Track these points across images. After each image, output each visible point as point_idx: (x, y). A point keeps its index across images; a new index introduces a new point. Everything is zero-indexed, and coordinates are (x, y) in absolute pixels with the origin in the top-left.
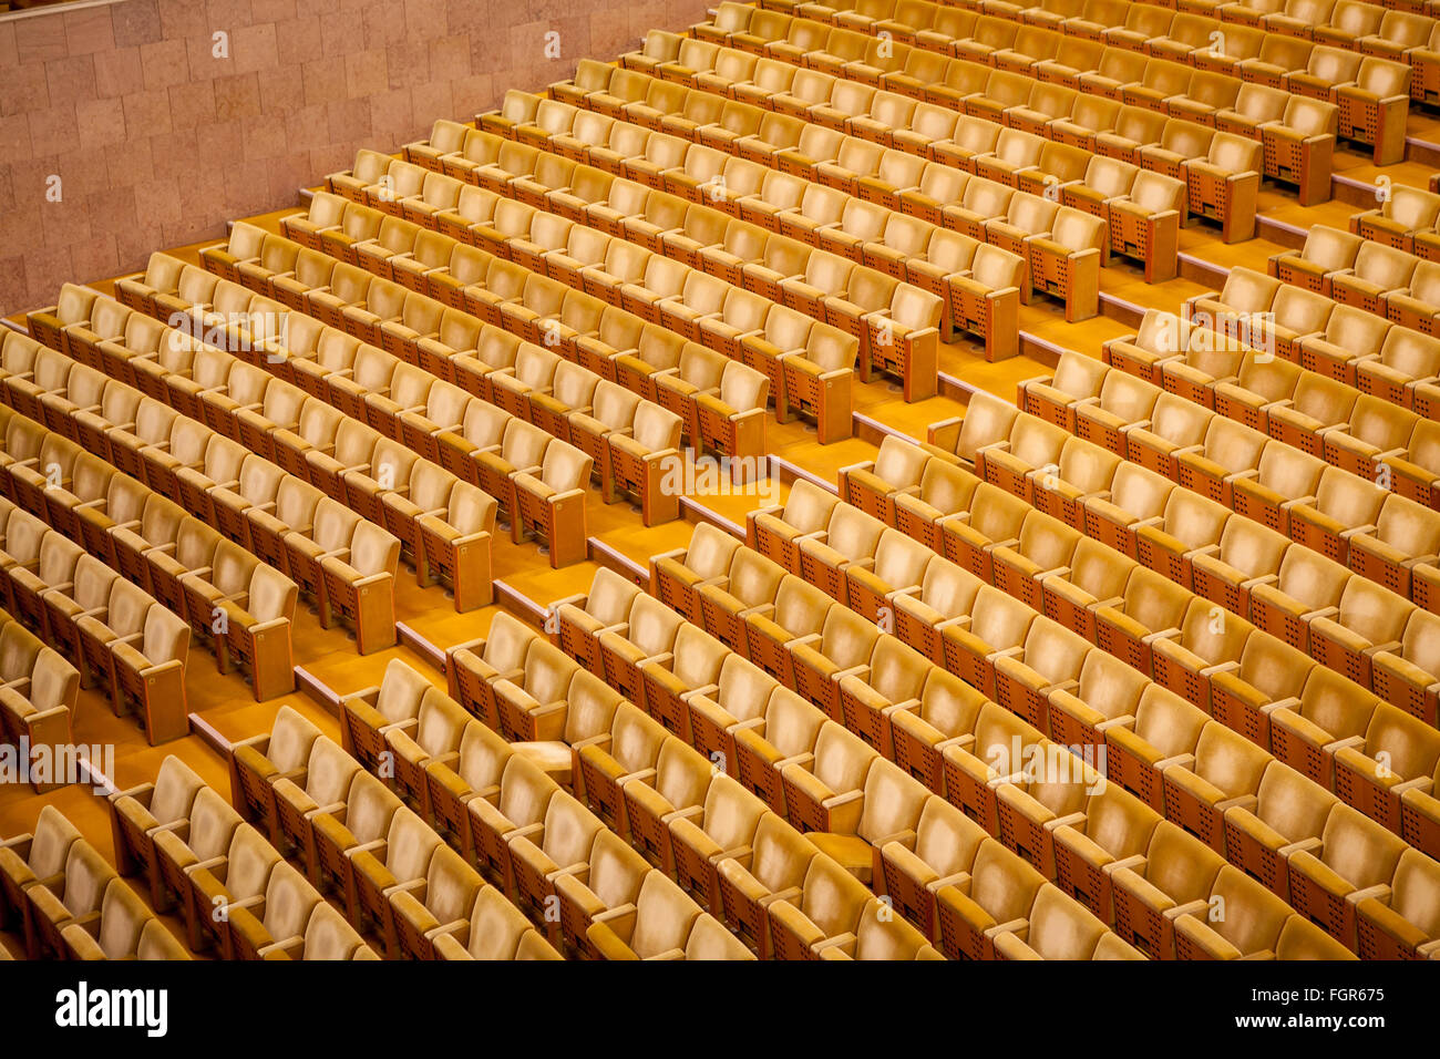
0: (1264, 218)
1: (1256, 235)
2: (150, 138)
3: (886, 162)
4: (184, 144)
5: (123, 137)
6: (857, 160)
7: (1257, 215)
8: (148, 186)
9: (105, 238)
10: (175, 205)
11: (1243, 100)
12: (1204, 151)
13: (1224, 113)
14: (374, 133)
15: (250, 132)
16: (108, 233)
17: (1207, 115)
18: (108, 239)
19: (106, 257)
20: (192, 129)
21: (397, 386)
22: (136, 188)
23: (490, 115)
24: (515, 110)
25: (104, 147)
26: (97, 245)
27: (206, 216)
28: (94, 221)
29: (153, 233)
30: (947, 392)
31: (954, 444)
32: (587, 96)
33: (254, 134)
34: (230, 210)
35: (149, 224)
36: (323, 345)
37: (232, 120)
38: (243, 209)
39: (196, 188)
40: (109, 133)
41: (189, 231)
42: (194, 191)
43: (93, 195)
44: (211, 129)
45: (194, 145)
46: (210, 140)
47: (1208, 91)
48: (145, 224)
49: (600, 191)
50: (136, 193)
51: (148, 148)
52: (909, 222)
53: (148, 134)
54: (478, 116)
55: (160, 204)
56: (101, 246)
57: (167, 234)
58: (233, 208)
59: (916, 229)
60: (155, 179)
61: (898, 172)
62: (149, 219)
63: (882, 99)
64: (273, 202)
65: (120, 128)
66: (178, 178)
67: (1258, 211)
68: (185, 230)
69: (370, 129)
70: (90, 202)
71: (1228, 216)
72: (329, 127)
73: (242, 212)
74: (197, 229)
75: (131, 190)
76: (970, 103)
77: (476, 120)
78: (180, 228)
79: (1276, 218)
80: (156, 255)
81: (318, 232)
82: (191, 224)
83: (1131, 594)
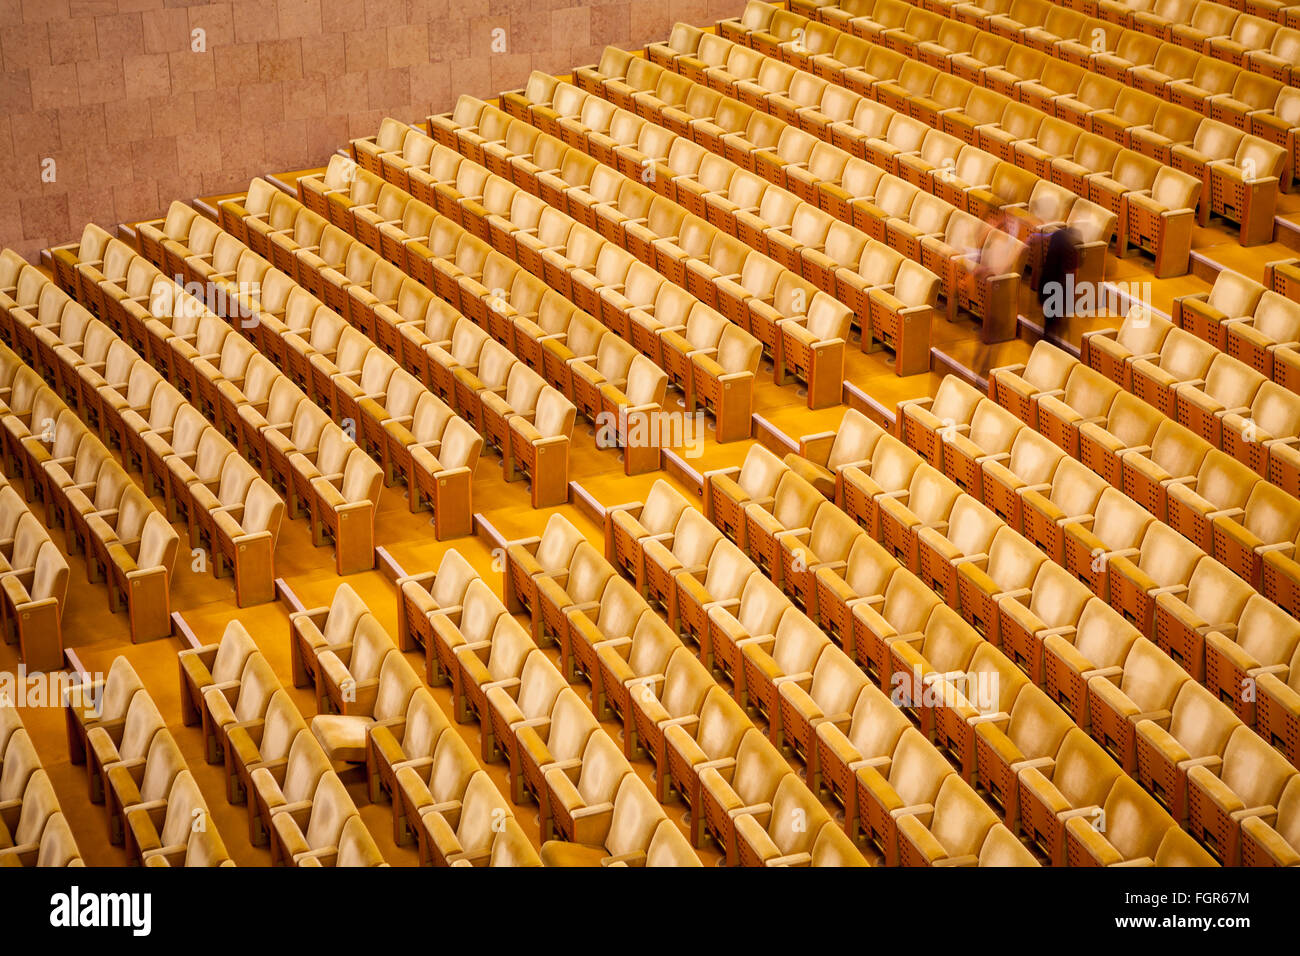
0: (1198, 255)
1: (1189, 272)
2: (194, 93)
3: (848, 170)
4: (226, 101)
5: (168, 91)
6: (824, 165)
7: (1192, 252)
8: (190, 137)
9: (146, 182)
10: (216, 157)
11: (1201, 136)
12: (1149, 184)
13: (1180, 148)
14: (412, 101)
15: (291, 93)
16: (150, 178)
17: (1163, 147)
18: (149, 183)
19: (147, 200)
20: (235, 87)
21: (342, 349)
22: (178, 138)
23: (512, 94)
24: (536, 91)
25: (149, 99)
26: (138, 188)
27: (244, 169)
28: (136, 167)
29: (192, 181)
30: (851, 402)
31: (825, 457)
32: (604, 82)
33: (295, 96)
34: (269, 165)
35: (190, 172)
36: (290, 303)
37: (274, 81)
38: (281, 164)
39: (236, 142)
40: (155, 87)
41: (228, 181)
42: (234, 145)
43: (136, 143)
44: (254, 88)
45: (237, 103)
46: (252, 98)
47: (1170, 124)
48: (186, 173)
49: (584, 175)
50: (178, 142)
51: (192, 103)
52: (848, 231)
53: (191, 90)
54: (502, 94)
55: (201, 155)
56: (142, 190)
57: (206, 183)
58: (272, 162)
59: (853, 239)
60: (197, 131)
61: (858, 179)
62: (190, 168)
63: (865, 106)
64: (311, 159)
65: (165, 83)
66: (220, 132)
67: (1193, 247)
68: (224, 180)
69: (409, 97)
70: (134, 149)
71: (1159, 249)
72: (368, 93)
73: (280, 167)
74: (236, 179)
75: (174, 139)
76: (947, 117)
77: (500, 97)
78: (219, 178)
79: (1211, 257)
80: (176, 204)
81: (325, 193)
82: (230, 176)
83: (929, 631)
